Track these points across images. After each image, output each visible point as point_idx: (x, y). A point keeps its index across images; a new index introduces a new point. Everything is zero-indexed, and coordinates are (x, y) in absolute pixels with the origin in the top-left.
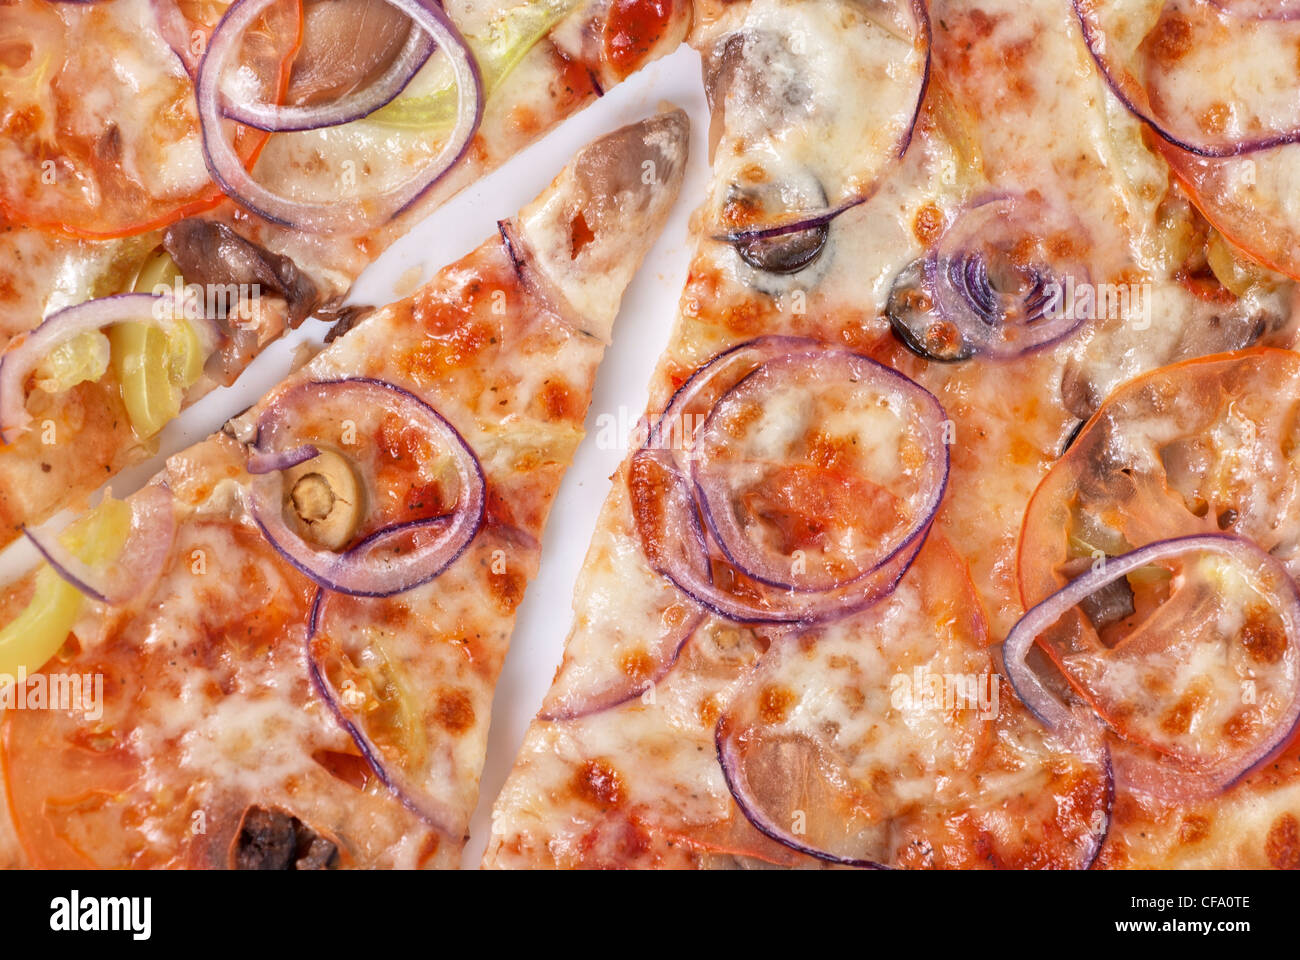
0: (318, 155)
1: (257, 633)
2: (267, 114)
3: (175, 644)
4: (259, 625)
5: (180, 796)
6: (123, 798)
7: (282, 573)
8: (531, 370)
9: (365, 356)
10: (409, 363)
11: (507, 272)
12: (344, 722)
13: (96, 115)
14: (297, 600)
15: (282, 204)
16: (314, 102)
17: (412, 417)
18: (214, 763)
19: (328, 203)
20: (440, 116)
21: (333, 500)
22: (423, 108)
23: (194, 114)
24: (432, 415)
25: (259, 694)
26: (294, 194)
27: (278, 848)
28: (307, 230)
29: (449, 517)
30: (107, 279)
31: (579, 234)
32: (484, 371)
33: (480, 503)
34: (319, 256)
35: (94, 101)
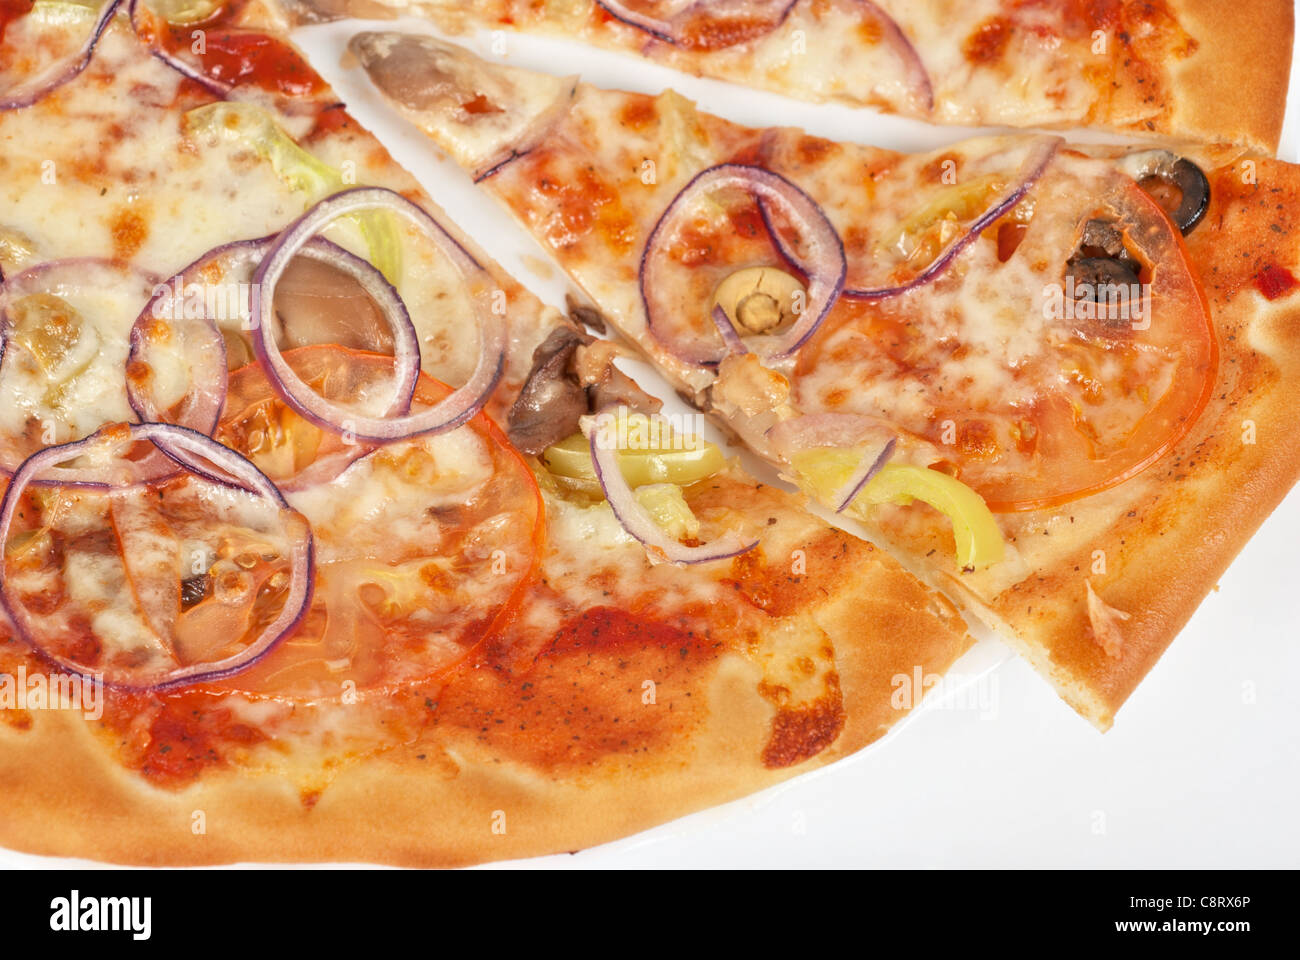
0: (430, 342)
1: (896, 340)
2: (404, 367)
3: (922, 391)
4: (888, 338)
5: (1065, 353)
6: (1076, 402)
7: (835, 331)
8: (612, 140)
9: (619, 283)
10: (619, 245)
11: (526, 164)
12: (973, 235)
13: (419, 529)
14: (860, 313)
15: (484, 363)
16: (387, 329)
17: (670, 237)
18: (1030, 332)
19: (477, 325)
20: (385, 226)
21: (759, 294)
22: (379, 243)
23: (409, 445)
24: (667, 217)
25: (955, 317)
26: (472, 357)
27: (1099, 270)
28: (505, 341)
29: (760, 200)
30: (578, 502)
31: (478, 108)
32: (619, 180)
33: (743, 169)
34: (527, 332)
35: (407, 532)
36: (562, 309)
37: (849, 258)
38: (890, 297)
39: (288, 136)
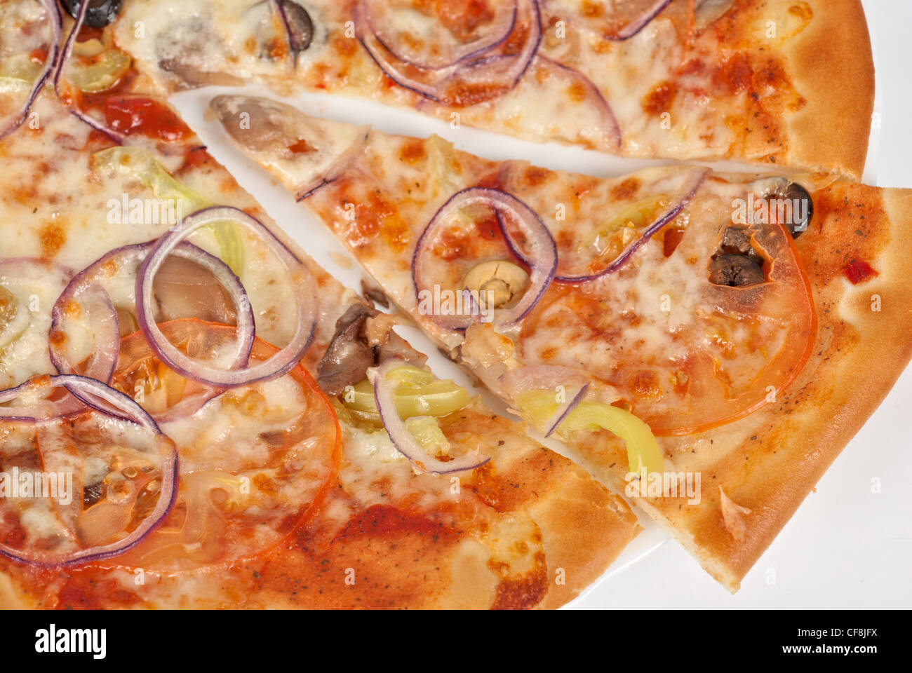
0: (264, 315)
1: (592, 312)
2: (243, 334)
3: (609, 349)
4: (586, 311)
5: (709, 323)
6: (717, 357)
7: (549, 305)
8: (394, 171)
9: (397, 272)
10: (398, 245)
11: (332, 188)
12: (645, 239)
13: (253, 448)
14: (567, 292)
15: (301, 330)
16: (233, 307)
17: (434, 240)
18: (684, 307)
19: (297, 303)
20: (232, 233)
21: (496, 280)
22: (228, 245)
23: (247, 389)
24: (431, 226)
25: (633, 296)
26: (293, 326)
27: (734, 263)
28: (317, 315)
29: (498, 212)
30: (366, 429)
31: (299, 148)
32: (398, 199)
33: (486, 191)
34: (332, 307)
35: (245, 451)
36: (358, 290)
37: (560, 253)
38: (588, 281)
39: (165, 170)
